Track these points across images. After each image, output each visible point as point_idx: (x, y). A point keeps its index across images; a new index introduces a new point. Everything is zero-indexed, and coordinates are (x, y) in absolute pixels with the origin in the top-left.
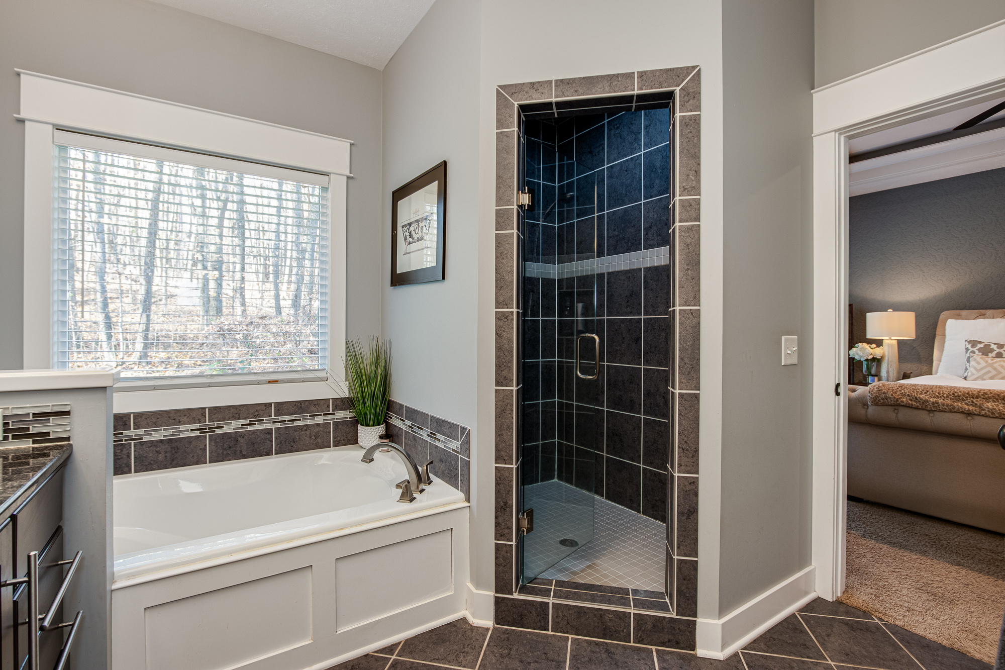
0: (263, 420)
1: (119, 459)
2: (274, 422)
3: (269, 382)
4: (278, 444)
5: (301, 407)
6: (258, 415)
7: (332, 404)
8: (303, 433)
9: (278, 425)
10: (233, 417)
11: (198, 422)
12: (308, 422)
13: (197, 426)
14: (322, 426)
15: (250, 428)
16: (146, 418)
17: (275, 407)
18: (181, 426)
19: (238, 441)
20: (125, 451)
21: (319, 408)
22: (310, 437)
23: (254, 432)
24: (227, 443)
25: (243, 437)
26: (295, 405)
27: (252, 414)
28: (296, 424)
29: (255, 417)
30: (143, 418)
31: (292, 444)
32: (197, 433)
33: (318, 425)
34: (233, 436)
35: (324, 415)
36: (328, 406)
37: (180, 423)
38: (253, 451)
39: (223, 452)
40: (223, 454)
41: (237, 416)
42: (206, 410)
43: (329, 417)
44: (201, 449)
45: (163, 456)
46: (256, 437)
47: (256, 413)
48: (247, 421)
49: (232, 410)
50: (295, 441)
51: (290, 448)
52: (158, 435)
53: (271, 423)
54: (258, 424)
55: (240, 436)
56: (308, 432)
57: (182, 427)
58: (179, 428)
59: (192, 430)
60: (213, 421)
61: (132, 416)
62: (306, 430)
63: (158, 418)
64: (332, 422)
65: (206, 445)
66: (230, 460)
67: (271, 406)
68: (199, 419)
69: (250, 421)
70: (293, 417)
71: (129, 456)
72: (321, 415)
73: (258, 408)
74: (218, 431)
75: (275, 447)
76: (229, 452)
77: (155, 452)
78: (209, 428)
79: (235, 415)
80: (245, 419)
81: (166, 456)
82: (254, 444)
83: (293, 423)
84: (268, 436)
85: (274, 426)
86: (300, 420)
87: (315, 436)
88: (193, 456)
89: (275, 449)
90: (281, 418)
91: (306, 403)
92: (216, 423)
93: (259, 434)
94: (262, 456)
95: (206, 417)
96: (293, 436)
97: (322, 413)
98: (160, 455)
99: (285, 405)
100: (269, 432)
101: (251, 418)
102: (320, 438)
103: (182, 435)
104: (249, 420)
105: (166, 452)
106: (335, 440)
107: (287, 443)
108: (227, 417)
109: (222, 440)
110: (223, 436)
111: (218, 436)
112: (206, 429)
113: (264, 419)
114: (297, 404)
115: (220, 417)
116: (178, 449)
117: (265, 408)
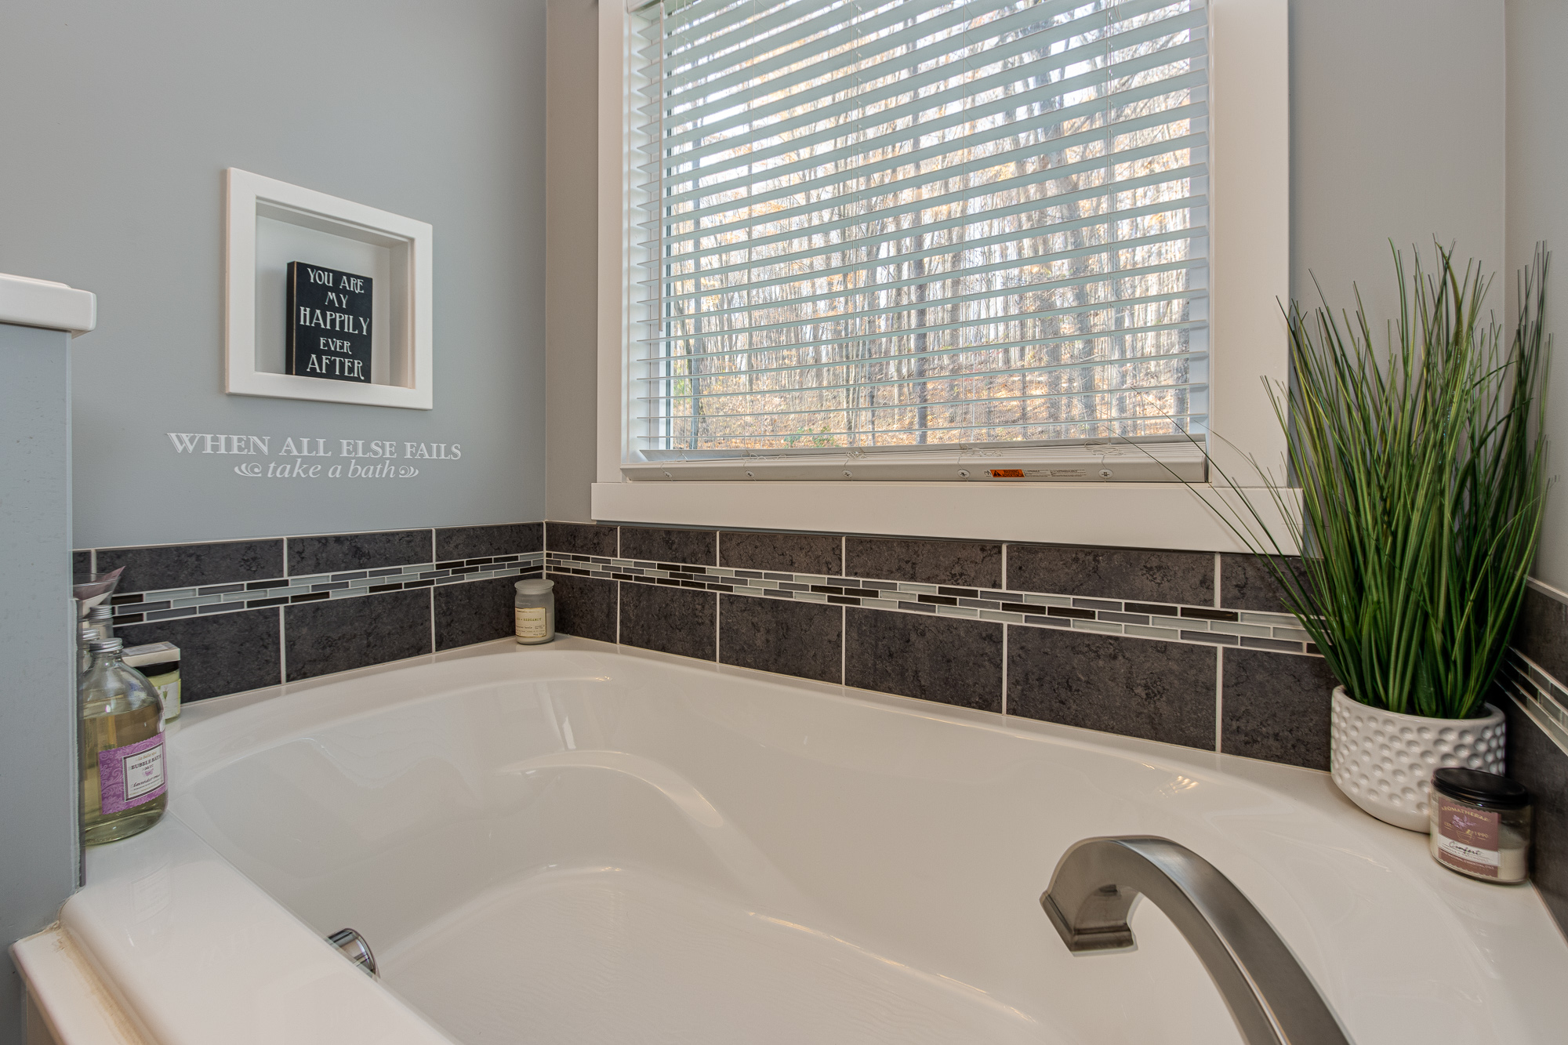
0: (974, 593)
1: (699, 624)
2: (1006, 607)
3: (996, 474)
4: (1017, 683)
5: (1096, 570)
6: (961, 575)
7: (1224, 578)
8: (1101, 663)
9: (1020, 620)
10: (899, 569)
11: (825, 569)
12: (1121, 630)
13: (823, 579)
14: (1175, 653)
15: (942, 612)
16: (738, 544)
17: (1009, 558)
18: (794, 574)
19: (908, 641)
20: (707, 612)
21: (1166, 584)
22: (1130, 687)
23: (951, 624)
24: (884, 642)
25: (923, 634)
26: (1076, 560)
27: (946, 569)
28: (1076, 626)
29: (954, 578)
30: (734, 543)
31: (1064, 694)
32: (823, 599)
33: (1163, 648)
34: (899, 624)
35: (1185, 612)
36: (1207, 583)
37: (791, 565)
38: (946, 681)
39: (875, 665)
40: (876, 670)
41: (908, 568)
42: (841, 541)
43: (1208, 626)
44: (830, 641)
45: (763, 638)
46: (957, 643)
47: (957, 570)
48: (933, 589)
49: (898, 550)
50: (1074, 687)
51: (1056, 705)
52: (757, 587)
53: (996, 606)
54: (962, 603)
55: (916, 630)
56: (1121, 666)
57: (799, 577)
58: (790, 578)
59: (814, 588)
60: (856, 574)
61: (718, 533)
62: (1115, 658)
63: (756, 547)
64: (1220, 647)
65: (839, 635)
66: (890, 691)
67: (1000, 552)
68: (827, 563)
69: (941, 590)
70: (1067, 601)
71: (713, 623)
72: (1172, 611)
73: (962, 554)
74: (867, 604)
75: (1009, 689)
76: (889, 669)
77: (750, 625)
78: (848, 591)
79: (903, 565)
80: (928, 580)
81: (768, 641)
82: (949, 661)
83: (1067, 623)
84: (989, 649)
85: (1008, 621)
86: (1091, 615)
87: (1146, 687)
88: (815, 655)
89: (1008, 696)
90: (1029, 597)
91: (1117, 559)
92: (861, 579)
93: (962, 634)
94: (969, 704)
95: (840, 560)
96: (1068, 668)
97: (1179, 606)
98: (758, 635)
99: (1040, 555)
100: (991, 633)
101: (944, 582)
102: (1170, 702)
103: (798, 597)
104: (938, 586)
105: (768, 631)
106: (1235, 724)
107: (1046, 686)
108: (885, 568)
109: (873, 630)
110: (876, 620)
111: (866, 617)
112: (839, 591)
113: (980, 589)
114: (1081, 556)
115: (869, 564)
116: (788, 629)
117: (981, 555)
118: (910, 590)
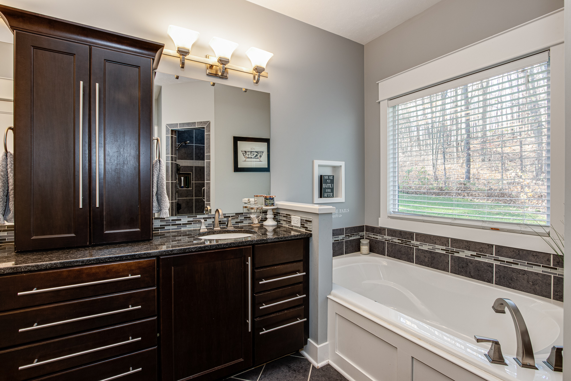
0: (486, 256)
1: (409, 254)
2: (494, 260)
3: (492, 229)
4: (498, 277)
5: (519, 254)
6: (482, 251)
7: (553, 260)
8: (520, 275)
9: (498, 263)
10: (465, 247)
11: (445, 245)
12: (526, 269)
13: (444, 248)
14: (540, 275)
15: (477, 259)
16: (420, 237)
17: (495, 249)
18: (436, 245)
19: (468, 265)
20: (412, 251)
21: (538, 259)
22: (528, 282)
23: (479, 262)
24: (461, 264)
25: (472, 263)
26: (514, 251)
27: (478, 249)
28: (514, 266)
29: (480, 251)
30: (419, 236)
31: (510, 281)
32: (444, 252)
33: (537, 274)
34: (465, 260)
35: (543, 266)
36: (549, 260)
37: (435, 243)
38: (478, 275)
39: (458, 269)
40: (459, 270)
41: (468, 248)
42: (449, 239)
43: (549, 270)
44: (446, 262)
45: (427, 259)
46: (481, 266)
47: (481, 250)
48: (475, 253)
49: (465, 243)
50: (513, 280)
51: (508, 284)
52: (426, 247)
53: (492, 259)
54: (482, 257)
55: (470, 262)
56: (525, 277)
57: (437, 246)
58: (435, 246)
59: (441, 249)
60: (453, 247)
61: (415, 234)
62: (524, 275)
63: (425, 238)
64: (552, 276)
65: (449, 261)
66: (463, 275)
67: (493, 247)
68: (445, 244)
69: (477, 254)
70: (511, 260)
71: (413, 254)
72: (540, 266)
73: (483, 246)
74: (456, 255)
75: (495, 279)
76: (462, 270)
77: (424, 256)
78: (451, 251)
79: (466, 247)
80: (473, 251)
81: (429, 260)
82: (479, 270)
83: (511, 265)
84: (490, 269)
85: (495, 263)
86: (518, 264)
87: (532, 282)
88: (442, 265)
89: (495, 280)
90: (501, 258)
91: (525, 252)
92: (455, 249)
93: (483, 265)
94: (484, 281)
95: (449, 244)
96: (511, 275)
97: (541, 265)
98: (426, 258)
99: (504, 249)
100: (491, 266)
101: (478, 252)
102: (539, 286)
103: (437, 251)
104: (476, 253)
105: (429, 258)
106: (556, 293)
107: (505, 279)
108: (461, 247)
109: (458, 261)
110: (459, 259)
111: (456, 258)
112: (449, 251)
113: (487, 255)
114: (515, 250)
115: (457, 245)
116: (434, 258)
117: (488, 247)
118: (469, 253)
